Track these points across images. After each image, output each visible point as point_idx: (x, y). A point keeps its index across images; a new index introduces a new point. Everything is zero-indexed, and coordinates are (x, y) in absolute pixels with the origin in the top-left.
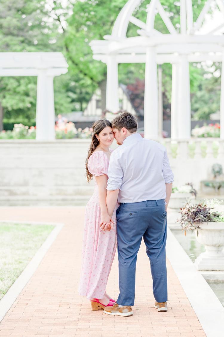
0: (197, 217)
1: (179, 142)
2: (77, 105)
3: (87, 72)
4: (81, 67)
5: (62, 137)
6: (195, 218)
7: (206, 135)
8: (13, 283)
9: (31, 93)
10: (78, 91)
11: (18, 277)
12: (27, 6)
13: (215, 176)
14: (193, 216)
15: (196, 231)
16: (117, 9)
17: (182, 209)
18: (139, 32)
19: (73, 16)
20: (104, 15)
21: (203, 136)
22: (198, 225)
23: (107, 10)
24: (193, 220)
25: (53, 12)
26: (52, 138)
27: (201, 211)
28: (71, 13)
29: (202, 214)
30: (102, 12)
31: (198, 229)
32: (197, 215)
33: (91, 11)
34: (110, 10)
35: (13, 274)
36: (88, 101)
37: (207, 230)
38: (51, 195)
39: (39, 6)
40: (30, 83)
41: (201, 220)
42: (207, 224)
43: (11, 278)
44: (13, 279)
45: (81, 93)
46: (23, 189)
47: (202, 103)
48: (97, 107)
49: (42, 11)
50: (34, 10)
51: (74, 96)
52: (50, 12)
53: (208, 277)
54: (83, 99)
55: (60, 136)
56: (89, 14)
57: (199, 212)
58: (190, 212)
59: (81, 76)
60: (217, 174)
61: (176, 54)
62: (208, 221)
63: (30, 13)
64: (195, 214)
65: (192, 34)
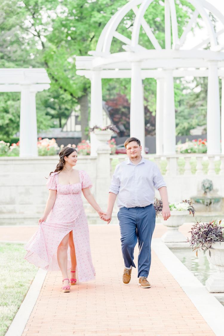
0: (208, 236)
1: (168, 158)
2: (56, 122)
3: (67, 88)
4: (62, 83)
5: (44, 154)
6: (206, 238)
7: (189, 151)
8: (19, 308)
9: (11, 110)
10: (57, 107)
11: (22, 302)
12: (6, 23)
13: (206, 192)
14: (205, 236)
15: (207, 252)
16: (97, 25)
17: (193, 229)
18: (124, 47)
19: (53, 31)
20: (84, 31)
21: (187, 152)
22: (210, 245)
23: (87, 26)
24: (205, 240)
25: (33, 28)
26: (35, 155)
27: (213, 231)
28: (51, 29)
29: (213, 234)
30: (81, 27)
31: (210, 249)
32: (208, 234)
33: (71, 27)
34: (90, 25)
35: (17, 298)
36: (67, 117)
37: (219, 250)
38: (38, 213)
39: (18, 22)
40: (9, 100)
41: (213, 239)
42: (220, 244)
43: (16, 303)
44: (18, 304)
45: (60, 109)
46: (10, 207)
47: (182, 118)
48: (77, 123)
49: (21, 27)
50: (13, 26)
51: (53, 112)
52: (30, 28)
53: (221, 299)
54: (63, 115)
55: (43, 153)
56: (69, 30)
57: (210, 232)
58: (201, 231)
59: (61, 92)
60: (207, 190)
61: (160, 70)
62: (220, 240)
63: (9, 29)
64: (207, 233)
65: (177, 50)
